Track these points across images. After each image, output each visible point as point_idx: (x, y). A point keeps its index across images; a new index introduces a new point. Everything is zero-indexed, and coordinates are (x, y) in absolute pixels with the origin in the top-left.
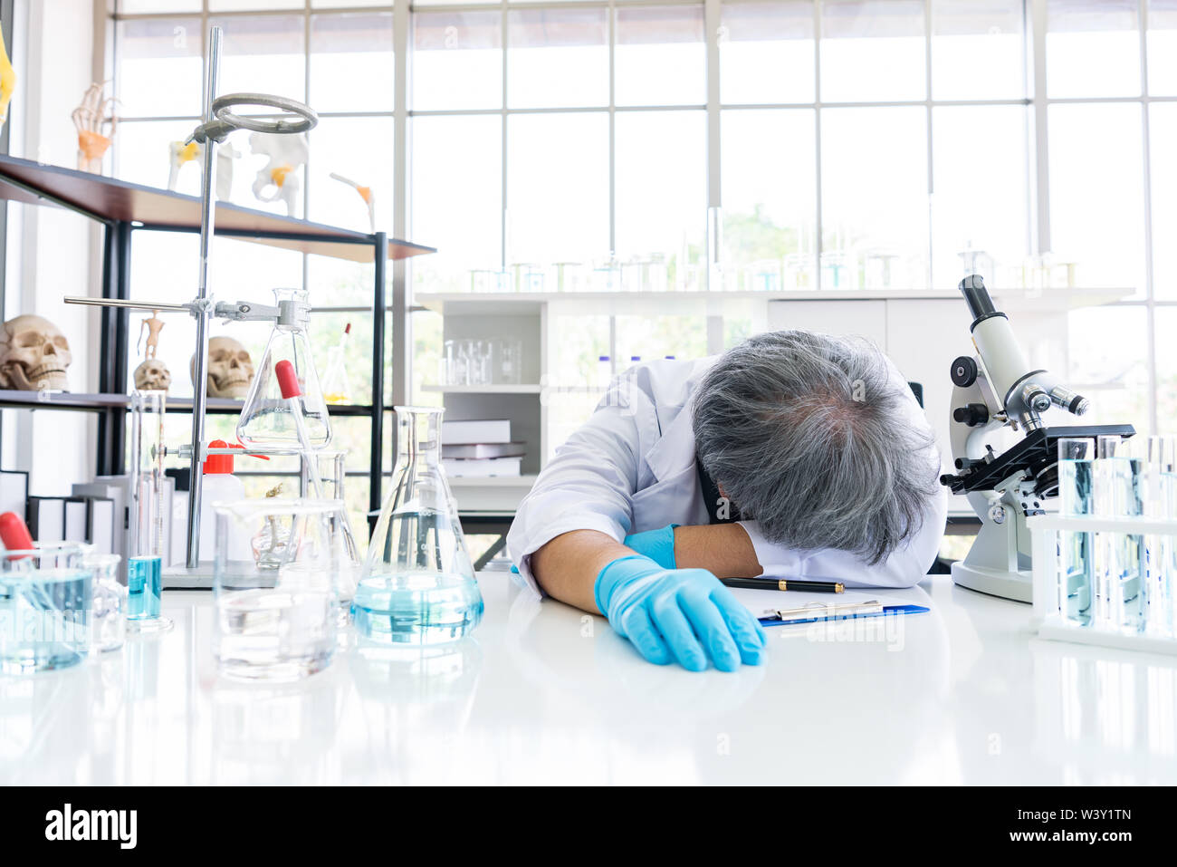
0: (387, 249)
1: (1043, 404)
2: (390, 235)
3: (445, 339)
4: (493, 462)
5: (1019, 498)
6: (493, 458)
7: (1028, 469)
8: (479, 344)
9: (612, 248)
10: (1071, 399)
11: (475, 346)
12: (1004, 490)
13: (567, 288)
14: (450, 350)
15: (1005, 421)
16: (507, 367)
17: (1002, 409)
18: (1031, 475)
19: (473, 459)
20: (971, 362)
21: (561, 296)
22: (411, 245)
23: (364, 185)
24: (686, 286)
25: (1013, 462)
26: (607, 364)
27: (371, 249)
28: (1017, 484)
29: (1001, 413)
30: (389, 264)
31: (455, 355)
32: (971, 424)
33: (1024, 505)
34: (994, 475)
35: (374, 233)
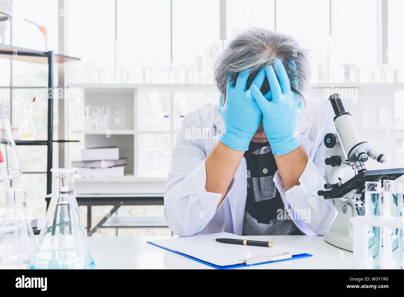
0: (54, 59)
1: (364, 159)
2: (55, 51)
3: (86, 106)
4: (110, 169)
5: (354, 202)
6: (110, 167)
7: (358, 189)
8: (103, 108)
9: (172, 60)
10: (378, 156)
11: (101, 109)
12: (347, 198)
13: (147, 82)
14: (88, 112)
15: (349, 164)
16: (117, 120)
17: (347, 159)
18: (359, 191)
19: (99, 168)
20: (333, 136)
21: (144, 85)
22: (67, 57)
23: (42, 25)
24: (207, 81)
25: (351, 186)
26: (168, 119)
27: (46, 59)
28: (352, 195)
29: (347, 161)
30: (56, 66)
31: (90, 115)
32: (333, 166)
33: (357, 205)
34: (343, 191)
35: (47, 51)
